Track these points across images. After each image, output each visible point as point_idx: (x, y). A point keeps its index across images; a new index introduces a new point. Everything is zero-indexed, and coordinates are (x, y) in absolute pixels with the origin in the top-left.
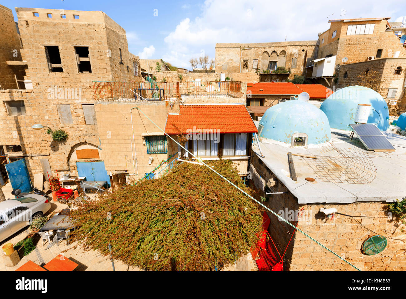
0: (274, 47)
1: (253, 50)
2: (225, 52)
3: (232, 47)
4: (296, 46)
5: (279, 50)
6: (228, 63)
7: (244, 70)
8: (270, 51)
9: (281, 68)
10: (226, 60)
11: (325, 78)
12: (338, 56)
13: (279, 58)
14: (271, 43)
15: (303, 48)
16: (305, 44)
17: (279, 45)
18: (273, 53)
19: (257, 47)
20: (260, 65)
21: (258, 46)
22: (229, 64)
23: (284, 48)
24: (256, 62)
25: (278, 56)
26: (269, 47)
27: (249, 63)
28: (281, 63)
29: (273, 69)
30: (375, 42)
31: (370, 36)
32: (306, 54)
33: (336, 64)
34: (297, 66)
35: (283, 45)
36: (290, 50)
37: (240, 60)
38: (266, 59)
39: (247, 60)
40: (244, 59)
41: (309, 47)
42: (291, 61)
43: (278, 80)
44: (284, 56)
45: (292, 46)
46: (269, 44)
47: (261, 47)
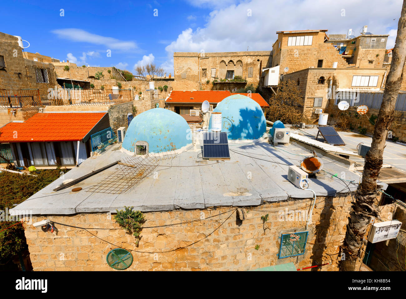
0: (230, 57)
1: (210, 59)
2: (183, 61)
3: (190, 56)
4: (251, 56)
5: (235, 60)
6: (187, 71)
7: (203, 79)
8: (227, 60)
9: (238, 77)
10: (185, 69)
11: (271, 87)
12: (282, 66)
13: (236, 67)
14: (228, 53)
15: (258, 58)
16: (260, 55)
17: (235, 55)
18: (230, 62)
19: (214, 57)
20: (218, 74)
21: (214, 55)
22: (188, 73)
23: (240, 58)
24: (214, 71)
25: (235, 65)
26: (226, 57)
27: (207, 72)
28: (238, 72)
29: (231, 78)
30: (314, 53)
31: (309, 47)
32: (261, 64)
33: (280, 73)
34: (254, 76)
35: (239, 55)
36: (245, 59)
37: (199, 69)
38: (223, 68)
39: (206, 69)
40: (203, 68)
41: (263, 57)
42: (247, 70)
43: (236, 88)
44: (241, 66)
45: (247, 56)
46: (225, 54)
47: (218, 57)
